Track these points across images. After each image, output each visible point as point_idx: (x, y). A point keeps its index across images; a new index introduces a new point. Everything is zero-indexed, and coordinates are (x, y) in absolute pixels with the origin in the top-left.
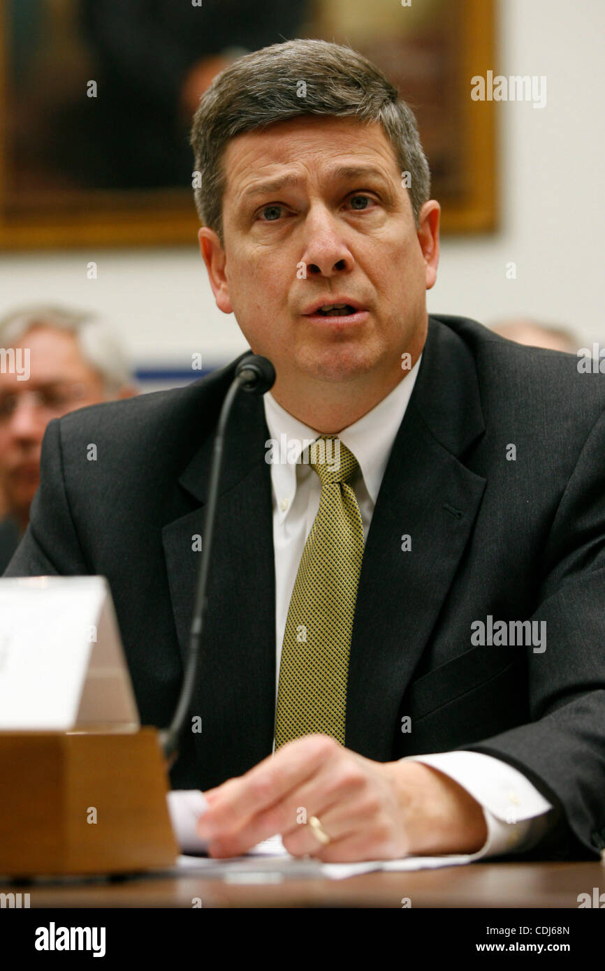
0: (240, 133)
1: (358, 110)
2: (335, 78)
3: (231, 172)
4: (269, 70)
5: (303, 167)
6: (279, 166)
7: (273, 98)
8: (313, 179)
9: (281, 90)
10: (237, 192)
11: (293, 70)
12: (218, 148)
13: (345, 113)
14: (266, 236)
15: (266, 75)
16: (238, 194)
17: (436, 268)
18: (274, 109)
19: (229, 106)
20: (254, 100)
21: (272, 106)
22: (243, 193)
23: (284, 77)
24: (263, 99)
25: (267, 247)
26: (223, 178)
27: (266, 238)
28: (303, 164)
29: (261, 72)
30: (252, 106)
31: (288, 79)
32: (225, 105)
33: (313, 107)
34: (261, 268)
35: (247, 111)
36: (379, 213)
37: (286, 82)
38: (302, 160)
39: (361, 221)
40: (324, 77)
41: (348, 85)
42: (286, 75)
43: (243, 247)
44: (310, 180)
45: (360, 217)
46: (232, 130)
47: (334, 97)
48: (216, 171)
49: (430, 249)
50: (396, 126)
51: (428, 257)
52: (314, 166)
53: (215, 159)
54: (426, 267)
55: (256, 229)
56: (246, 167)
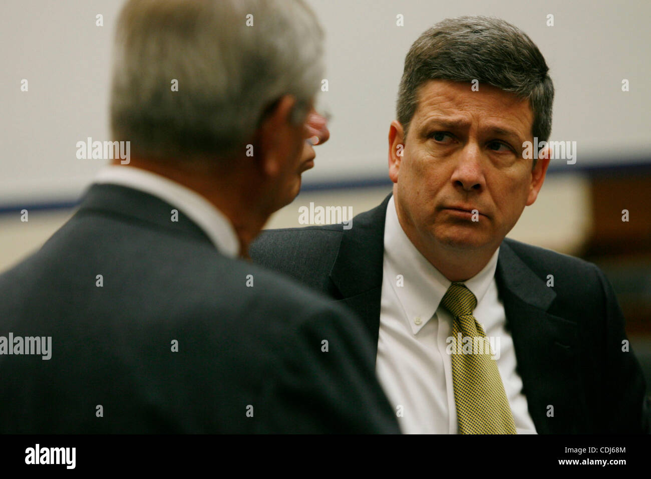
0: (438, 78)
1: (518, 89)
2: (509, 64)
3: (424, 101)
4: (469, 45)
5: (471, 116)
6: (456, 111)
7: (466, 66)
8: (474, 125)
9: (472, 62)
10: (425, 116)
11: (485, 51)
12: (421, 81)
13: (509, 90)
14: (435, 151)
15: (466, 48)
16: (425, 118)
17: (538, 192)
18: (464, 73)
19: (435, 58)
20: (453, 62)
21: (463, 70)
22: (428, 119)
23: (477, 53)
24: (459, 64)
25: (434, 158)
26: (418, 101)
27: (434, 152)
28: (471, 114)
29: (463, 44)
30: (451, 66)
31: (479, 56)
32: (434, 56)
33: (489, 80)
34: (426, 170)
35: (447, 68)
36: (512, 158)
37: (476, 57)
38: (471, 111)
39: (499, 159)
40: (502, 62)
41: (516, 70)
42: (479, 52)
43: (418, 151)
44: (473, 126)
45: (498, 157)
46: (433, 75)
47: (505, 77)
48: (414, 95)
49: (537, 178)
50: (540, 101)
51: (535, 183)
52: (478, 119)
53: (416, 86)
54: (532, 190)
55: (430, 143)
56: (435, 104)
